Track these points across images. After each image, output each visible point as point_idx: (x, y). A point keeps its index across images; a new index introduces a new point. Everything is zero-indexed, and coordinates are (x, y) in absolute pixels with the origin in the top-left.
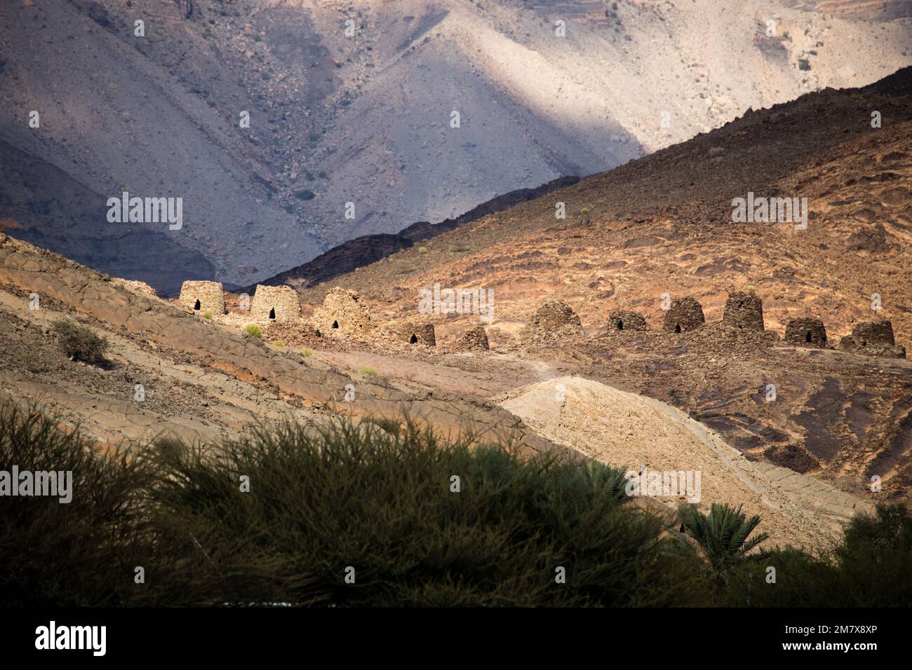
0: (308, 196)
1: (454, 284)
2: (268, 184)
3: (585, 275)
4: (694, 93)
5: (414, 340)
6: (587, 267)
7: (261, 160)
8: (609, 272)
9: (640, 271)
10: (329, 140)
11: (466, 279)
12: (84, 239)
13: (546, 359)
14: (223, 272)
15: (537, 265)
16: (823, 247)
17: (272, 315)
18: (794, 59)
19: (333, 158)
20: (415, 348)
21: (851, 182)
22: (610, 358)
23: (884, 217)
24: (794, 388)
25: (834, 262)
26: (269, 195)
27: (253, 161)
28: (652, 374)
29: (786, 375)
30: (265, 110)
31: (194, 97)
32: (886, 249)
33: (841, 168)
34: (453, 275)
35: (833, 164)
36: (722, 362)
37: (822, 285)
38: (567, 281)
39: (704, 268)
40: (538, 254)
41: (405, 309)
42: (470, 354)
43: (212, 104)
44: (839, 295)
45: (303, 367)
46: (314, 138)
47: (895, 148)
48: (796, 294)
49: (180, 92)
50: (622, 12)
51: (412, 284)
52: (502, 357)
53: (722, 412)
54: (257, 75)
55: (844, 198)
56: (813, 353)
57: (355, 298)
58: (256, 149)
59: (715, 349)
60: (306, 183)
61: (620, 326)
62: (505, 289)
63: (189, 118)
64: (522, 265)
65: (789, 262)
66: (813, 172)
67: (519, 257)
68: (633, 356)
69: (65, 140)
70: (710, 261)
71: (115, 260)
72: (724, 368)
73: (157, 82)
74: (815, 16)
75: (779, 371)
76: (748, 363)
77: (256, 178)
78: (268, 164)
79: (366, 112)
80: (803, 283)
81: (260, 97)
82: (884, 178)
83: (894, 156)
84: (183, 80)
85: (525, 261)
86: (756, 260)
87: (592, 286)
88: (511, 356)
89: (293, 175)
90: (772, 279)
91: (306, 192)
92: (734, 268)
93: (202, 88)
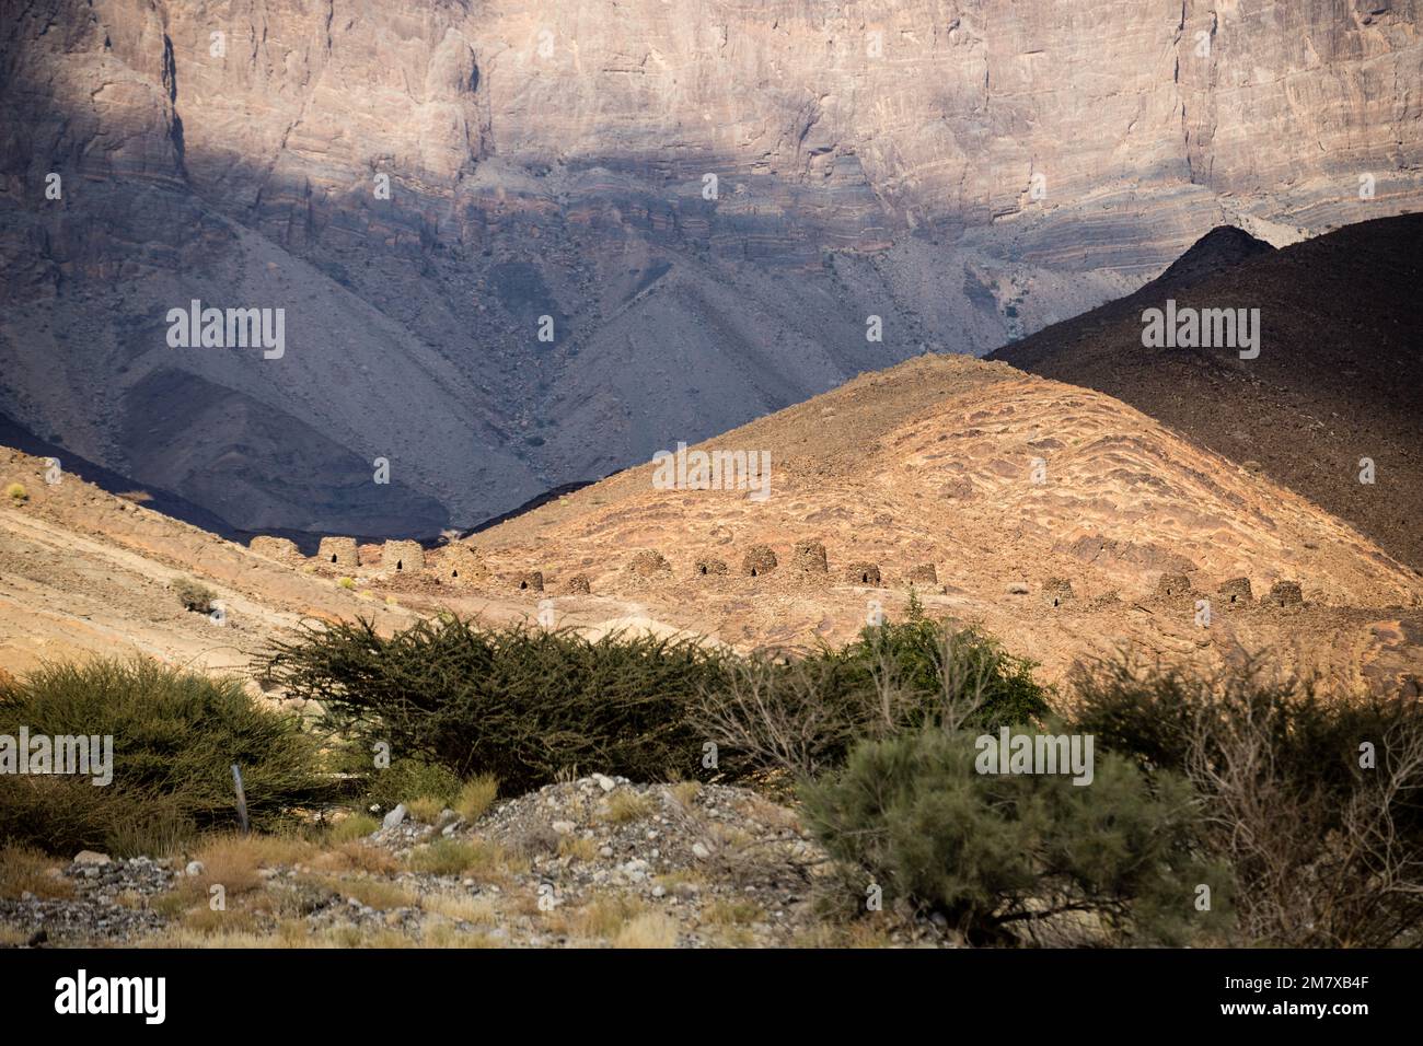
0: (538, 442)
1: (590, 533)
2: (499, 432)
3: (707, 524)
5: (524, 586)
6: (709, 516)
7: (494, 409)
8: (728, 520)
9: (756, 519)
10: (559, 389)
11: (601, 528)
13: (639, 601)
15: (665, 515)
16: (918, 495)
17: (400, 566)
18: (1001, 306)
19: (563, 405)
20: (524, 593)
21: (943, 438)
22: (693, 599)
23: (971, 469)
24: (848, 623)
25: (927, 510)
26: (501, 442)
27: (485, 410)
28: (729, 613)
29: (842, 610)
30: (496, 362)
31: (429, 350)
32: (973, 497)
33: (934, 426)
34: (588, 525)
35: (928, 422)
36: (789, 601)
37: (916, 530)
38: (691, 529)
39: (813, 516)
40: (665, 505)
41: (545, 557)
42: (572, 598)
43: (447, 357)
44: (930, 538)
45: (386, 613)
46: (544, 387)
47: (982, 408)
48: (893, 538)
49: (416, 345)
50: (838, 262)
51: (552, 534)
52: (601, 600)
53: (787, 644)
54: (490, 328)
55: (936, 453)
56: (868, 592)
57: (472, 550)
58: (487, 398)
59: (785, 590)
60: (537, 429)
61: (704, 571)
62: (636, 538)
63: (424, 370)
64: (651, 516)
65: (888, 510)
66: (910, 429)
67: (648, 508)
68: (714, 597)
69: (307, 394)
70: (818, 509)
71: (354, 506)
72: (790, 606)
73: (394, 337)
74: (1021, 266)
75: (837, 608)
76: (811, 602)
77: (488, 426)
78: (500, 412)
79: (594, 360)
80: (899, 528)
81: (492, 349)
82: (972, 434)
83: (979, 415)
84: (419, 334)
85: (653, 512)
86: (859, 508)
87: (713, 533)
88: (609, 599)
89: (525, 423)
90: (872, 526)
91: (537, 439)
92: (839, 515)
93: (437, 341)
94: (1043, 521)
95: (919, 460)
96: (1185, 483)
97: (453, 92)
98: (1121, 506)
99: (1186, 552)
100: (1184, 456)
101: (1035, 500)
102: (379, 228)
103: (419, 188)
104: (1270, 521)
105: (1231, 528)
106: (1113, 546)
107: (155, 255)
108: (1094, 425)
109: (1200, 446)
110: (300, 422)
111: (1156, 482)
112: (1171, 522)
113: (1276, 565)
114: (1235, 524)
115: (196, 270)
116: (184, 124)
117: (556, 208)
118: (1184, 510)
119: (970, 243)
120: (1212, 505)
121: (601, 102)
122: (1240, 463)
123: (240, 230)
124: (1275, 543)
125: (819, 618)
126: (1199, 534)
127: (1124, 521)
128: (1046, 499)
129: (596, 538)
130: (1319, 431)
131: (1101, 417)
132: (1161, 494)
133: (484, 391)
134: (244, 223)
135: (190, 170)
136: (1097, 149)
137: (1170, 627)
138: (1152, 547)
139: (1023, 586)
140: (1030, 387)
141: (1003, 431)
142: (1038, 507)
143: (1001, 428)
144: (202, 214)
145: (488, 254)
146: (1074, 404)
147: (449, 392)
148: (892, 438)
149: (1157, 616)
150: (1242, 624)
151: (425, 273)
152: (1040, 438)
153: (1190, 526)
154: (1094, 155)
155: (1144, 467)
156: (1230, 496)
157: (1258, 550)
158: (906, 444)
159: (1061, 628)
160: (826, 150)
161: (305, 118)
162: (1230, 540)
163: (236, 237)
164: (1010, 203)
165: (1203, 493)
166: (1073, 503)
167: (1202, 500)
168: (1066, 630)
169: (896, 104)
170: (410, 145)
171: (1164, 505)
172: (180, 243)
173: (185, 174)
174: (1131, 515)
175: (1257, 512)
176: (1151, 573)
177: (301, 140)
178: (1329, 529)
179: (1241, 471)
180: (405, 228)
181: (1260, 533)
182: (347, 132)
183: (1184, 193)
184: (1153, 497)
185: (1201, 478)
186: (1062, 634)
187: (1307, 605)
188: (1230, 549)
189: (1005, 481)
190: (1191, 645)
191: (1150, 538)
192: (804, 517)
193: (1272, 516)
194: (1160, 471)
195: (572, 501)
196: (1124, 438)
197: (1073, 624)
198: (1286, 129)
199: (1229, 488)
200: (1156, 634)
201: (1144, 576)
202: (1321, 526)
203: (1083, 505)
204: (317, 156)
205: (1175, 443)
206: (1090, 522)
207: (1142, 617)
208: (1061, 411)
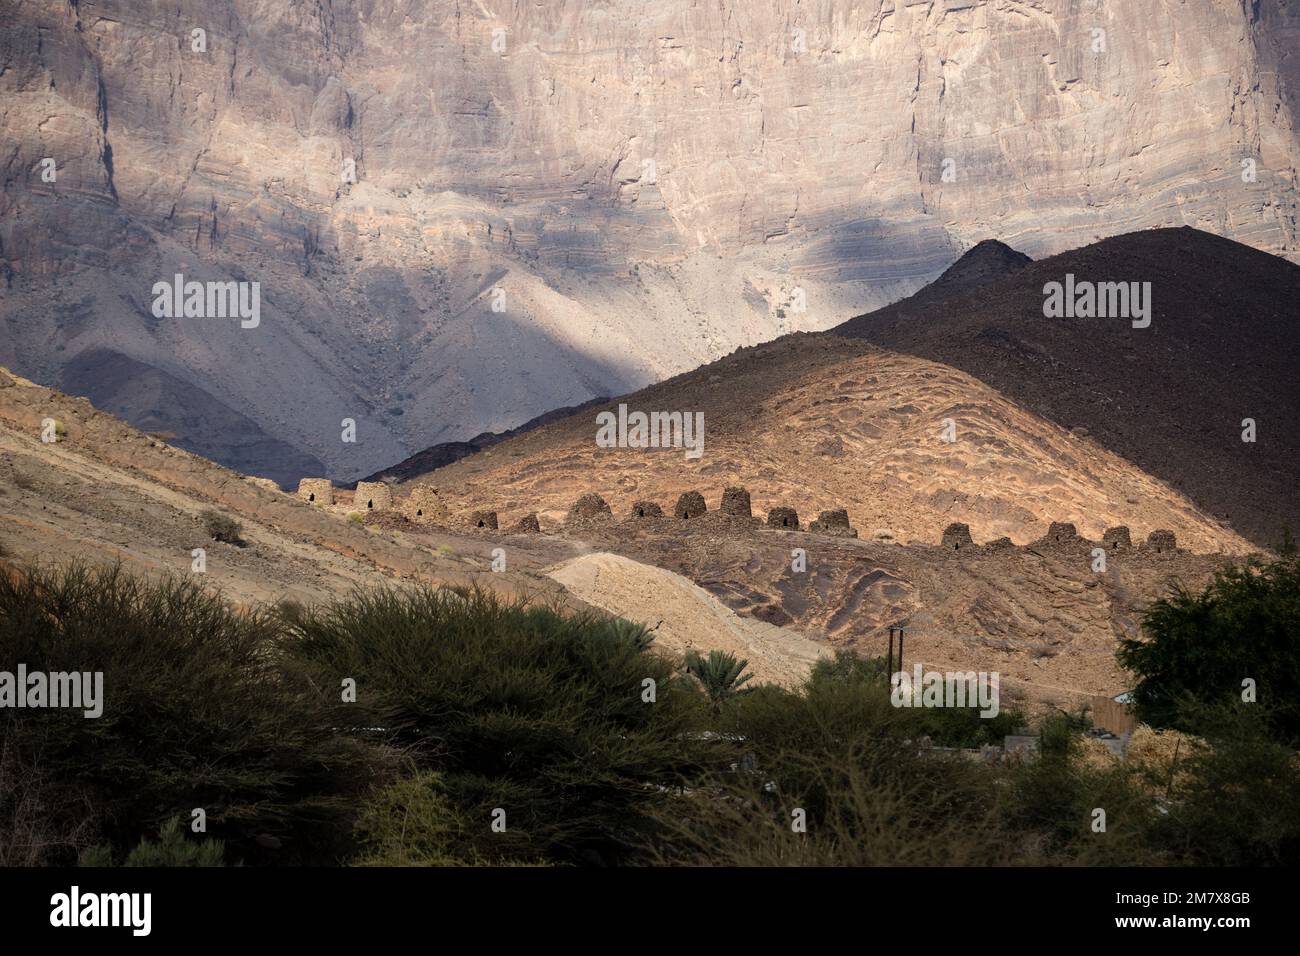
0: (398, 412)
1: (513, 480)
2: (367, 403)
3: (614, 474)
4: (696, 334)
5: (481, 524)
6: (616, 468)
7: (362, 384)
8: (633, 472)
9: (657, 471)
10: (415, 369)
11: (523, 477)
12: (224, 446)
13: (584, 539)
14: (332, 471)
15: (578, 466)
16: (796, 453)
17: (370, 505)
18: (772, 309)
19: (419, 383)
20: (482, 531)
21: (817, 403)
22: (633, 538)
23: (841, 430)
24: (774, 561)
25: (804, 465)
26: (368, 412)
27: (355, 385)
28: (666, 551)
29: (768, 551)
30: (366, 347)
31: (310, 336)
32: (843, 455)
33: (809, 393)
34: (511, 474)
35: (803, 389)
36: (720, 541)
37: (795, 482)
38: (600, 479)
39: (706, 468)
40: (578, 457)
41: (475, 500)
42: (525, 536)
43: (325, 342)
44: (808, 490)
45: (394, 546)
46: (403, 368)
47: (849, 378)
48: (776, 489)
49: (299, 332)
50: (642, 272)
51: (480, 481)
52: (550, 538)
53: (720, 580)
54: (360, 319)
55: (811, 416)
56: (788, 534)
57: (435, 492)
58: (358, 376)
59: (715, 532)
60: (397, 402)
61: (641, 513)
62: (553, 485)
63: (306, 352)
64: (565, 466)
65: (771, 465)
66: (787, 395)
67: (563, 460)
68: (651, 537)
69: (210, 370)
70: (710, 463)
71: (248, 462)
72: (721, 546)
73: (282, 325)
74: (788, 277)
75: (763, 548)
76: (739, 542)
77: (358, 398)
78: (368, 387)
79: (444, 347)
80: (781, 481)
81: (362, 336)
82: (842, 400)
83: (848, 384)
84: (302, 323)
85: (568, 463)
86: (745, 463)
87: (620, 482)
88: (557, 537)
89: (387, 396)
90: (757, 478)
91: (397, 409)
92: (729, 469)
93: (316, 329)
94: (904, 476)
95: (796, 422)
96: (1025, 445)
97: (332, 129)
98: (971, 464)
99: (1027, 505)
100: (1024, 422)
101: (897, 458)
102: (270, 237)
103: (304, 205)
104: (1097, 479)
105: (1065, 484)
106: (964, 498)
107: (88, 255)
108: (946, 394)
109: (1036, 414)
110: (205, 393)
111: (1001, 444)
112: (1013, 479)
113: (1104, 516)
114: (1069, 481)
115: (122, 268)
116: (114, 150)
117: (415, 223)
118: (1024, 468)
119: (748, 258)
120: (1049, 465)
121: (452, 138)
122: (1070, 428)
123: (158, 236)
124: (1102, 498)
125: (747, 557)
126: (1038, 490)
127: (973, 477)
128: (906, 458)
129: (518, 485)
130: (1108, 405)
131: (952, 388)
132: (1005, 454)
133: (355, 369)
134: (161, 231)
135: (118, 187)
136: (850, 185)
137: (1061, 570)
138: (998, 500)
139: (888, 532)
140: (890, 361)
141: (869, 398)
142: (900, 464)
143: (866, 395)
144: (127, 223)
145: (359, 259)
146: (928, 376)
147: (327, 371)
148: (773, 402)
149: (1049, 559)
150: (1124, 567)
151: (307, 274)
152: (901, 405)
153: (1029, 483)
154: (846, 189)
155: (990, 431)
156: (1063, 457)
157: (1087, 504)
158: (785, 408)
159: (964, 569)
160: (634, 181)
161: (212, 147)
162: (1064, 495)
163: (153, 242)
164: (779, 227)
165: (1040, 454)
166: (930, 461)
167: (1040, 460)
168: (967, 571)
169: (690, 145)
170: (297, 170)
171: (1007, 464)
172: (109, 247)
173: (113, 191)
174: (980, 472)
175: (1086, 471)
176: (997, 522)
177: (208, 164)
178: (1147, 487)
179: (1071, 436)
180: (291, 238)
181: (1089, 490)
182: (246, 159)
183: (917, 221)
184: (997, 457)
185: (1039, 441)
186: (964, 574)
187: (1180, 551)
188: (1064, 503)
189: (870, 441)
190: (1081, 586)
191: (995, 492)
192: (698, 470)
193: (1099, 474)
194: (1003, 434)
195: (495, 453)
196: (973, 405)
197: (974, 565)
198: (999, 172)
199: (1062, 450)
200: (1049, 576)
201: (991, 525)
202: (1140, 484)
203: (938, 463)
204: (221, 178)
205: (1015, 411)
206: (945, 477)
207: (1035, 560)
208: (918, 382)
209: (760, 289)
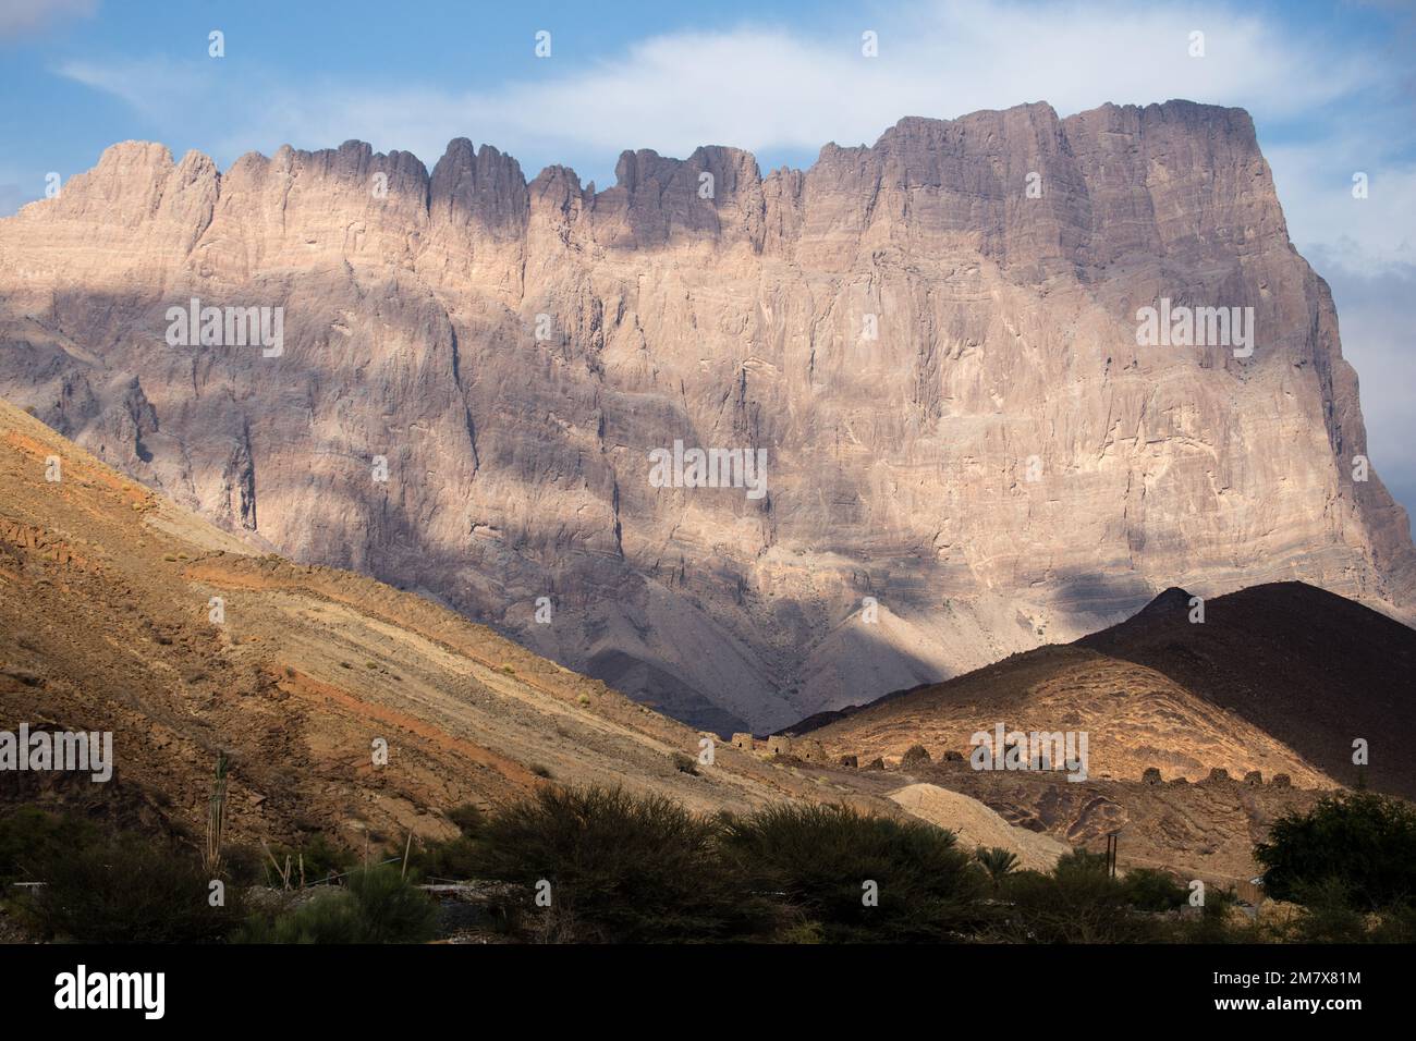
0: (795, 692)
1: (868, 736)
2: (776, 686)
3: (932, 733)
4: (986, 644)
5: (847, 764)
6: (934, 729)
7: (772, 673)
8: (944, 732)
9: (960, 732)
10: (806, 664)
11: (874, 734)
12: (686, 712)
13: (913, 775)
14: (753, 729)
15: (909, 728)
16: (1050, 721)
17: (777, 750)
18: (1035, 629)
19: (808, 673)
20: (848, 768)
21: (1063, 690)
22: (944, 774)
23: (1079, 707)
26: (776, 691)
27: (768, 674)
28: (964, 784)
30: (775, 650)
31: (741, 643)
32: (1079, 723)
33: (1057, 683)
34: (867, 732)
35: (1054, 680)
38: (923, 736)
41: (843, 749)
42: (875, 772)
43: (750, 647)
45: (792, 777)
46: (799, 663)
47: (1084, 674)
49: (734, 640)
50: (951, 604)
51: (847, 737)
52: (891, 773)
53: (999, 802)
54: (772, 633)
55: (1059, 698)
57: (818, 743)
58: (770, 668)
60: (795, 685)
61: (949, 759)
62: (893, 740)
63: (738, 653)
64: (901, 728)
66: (1044, 684)
67: (900, 724)
68: (955, 774)
72: (1001, 780)
74: (1044, 609)
75: (1027, 782)
76: (1012, 778)
77: (770, 682)
78: (776, 676)
79: (825, 651)
81: (773, 643)
82: (1079, 688)
83: (1082, 677)
84: (735, 634)
85: (903, 725)
87: (936, 739)
88: (896, 773)
89: (788, 682)
91: (794, 690)
93: (744, 638)
94: (1118, 737)
95: (1049, 701)
96: (1195, 718)
97: (757, 512)
98: (1161, 730)
99: (1197, 757)
100: (1195, 704)
101: (1114, 726)
102: (717, 580)
103: (738, 560)
104: (1241, 740)
105: (1221, 744)
106: (1156, 752)
107: (605, 591)
108: (1145, 685)
109: (1203, 698)
110: (675, 678)
111: (1180, 717)
112: (1188, 740)
113: (1245, 765)
114: (1223, 742)
115: (625, 600)
116: (622, 525)
117: (808, 572)
118: (1195, 733)
119: (1019, 596)
120: (1210, 731)
121: (832, 519)
122: (1224, 708)
123: (648, 579)
124: (1244, 753)
125: (1017, 787)
126: (1203, 747)
127: (1162, 739)
128: (1119, 725)
129: (871, 740)
130: (1249, 694)
131: (1150, 681)
132: (1183, 724)
133: (768, 664)
134: (651, 577)
135: (624, 549)
136: (1085, 550)
137: (1218, 799)
138: (1178, 753)
139: (1108, 773)
140: (1111, 663)
141: (1097, 687)
142: (1116, 729)
143: (1095, 685)
144: (630, 569)
145: (772, 594)
146: (1134, 673)
147: (750, 665)
148: (1035, 689)
149: (1211, 792)
150: (1257, 797)
151: (740, 603)
152: (1117, 691)
153: (1198, 743)
154: (1082, 553)
155: (1173, 709)
156: (1220, 726)
157: (1235, 757)
158: (1042, 693)
159: (1155, 797)
160: (947, 546)
161: (682, 524)
162: (1220, 751)
163: (644, 582)
164: (1038, 577)
165: (1205, 724)
166: (1135, 728)
167: (1205, 728)
168: (1158, 798)
169: (983, 524)
170: (734, 539)
171: (1184, 731)
172: (618, 585)
173: (621, 551)
174: (1167, 735)
175: (1234, 736)
176: (1177, 767)
177: (679, 535)
178: (1273, 746)
179: (1225, 713)
180: (730, 581)
181: (1236, 747)
182: (703, 531)
183: (1129, 574)
184: (1178, 726)
185: (1204, 716)
186: (1156, 801)
187: (1293, 787)
188: (1220, 756)
189: (1097, 714)
190: (1230, 809)
191: (1177, 748)
193: (1242, 738)
194: (1182, 711)
196: (1163, 693)
197: (1163, 795)
198: (1180, 545)
199: (1219, 722)
200: (1210, 802)
201: (1173, 769)
202: (1268, 744)
203: (1140, 729)
204: (687, 543)
205: (1189, 697)
206: (1144, 739)
207: (1201, 792)
208: (1127, 677)
209: (1027, 616)
